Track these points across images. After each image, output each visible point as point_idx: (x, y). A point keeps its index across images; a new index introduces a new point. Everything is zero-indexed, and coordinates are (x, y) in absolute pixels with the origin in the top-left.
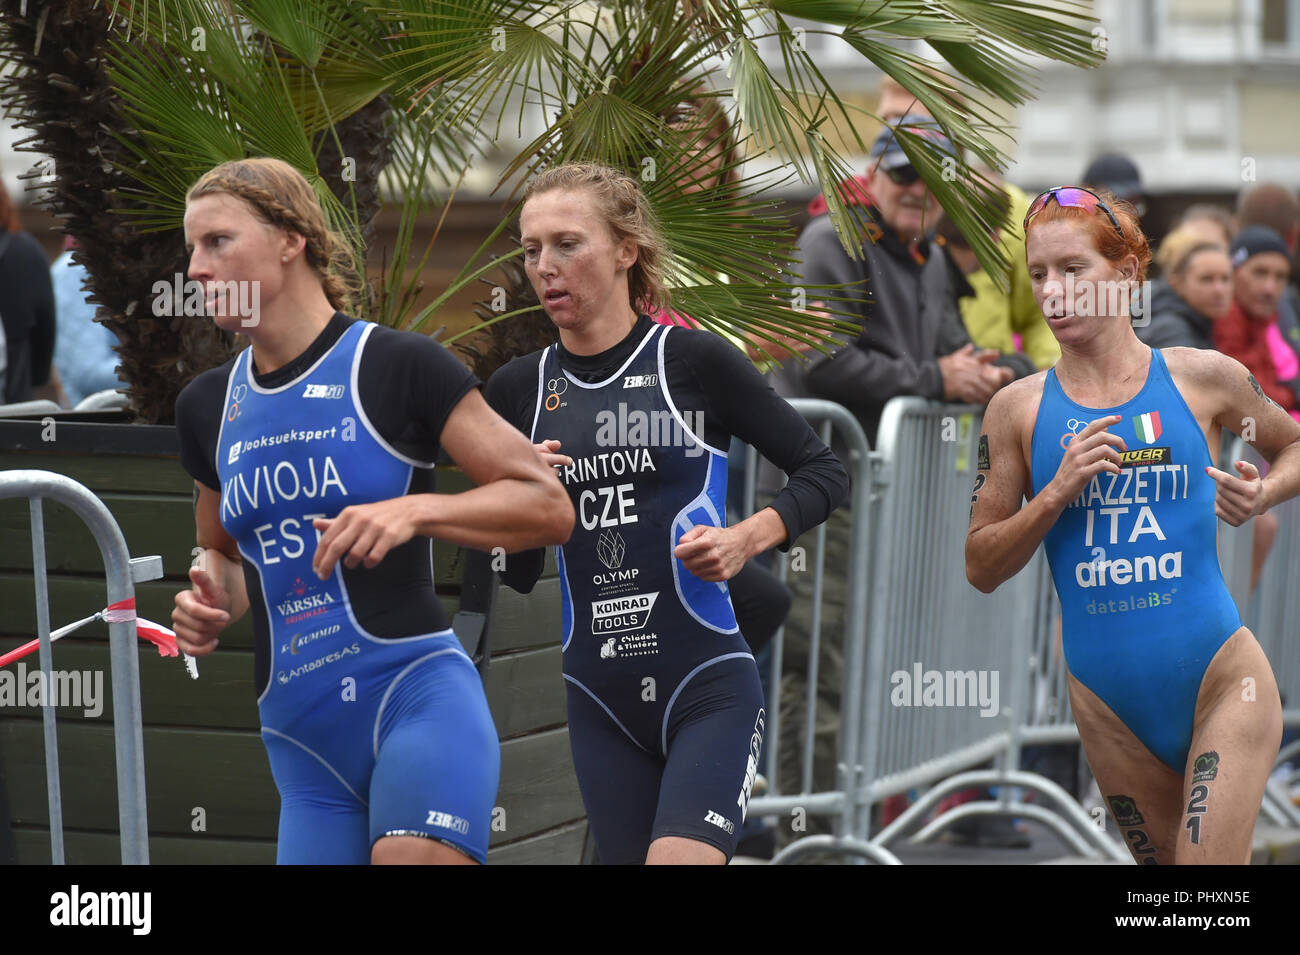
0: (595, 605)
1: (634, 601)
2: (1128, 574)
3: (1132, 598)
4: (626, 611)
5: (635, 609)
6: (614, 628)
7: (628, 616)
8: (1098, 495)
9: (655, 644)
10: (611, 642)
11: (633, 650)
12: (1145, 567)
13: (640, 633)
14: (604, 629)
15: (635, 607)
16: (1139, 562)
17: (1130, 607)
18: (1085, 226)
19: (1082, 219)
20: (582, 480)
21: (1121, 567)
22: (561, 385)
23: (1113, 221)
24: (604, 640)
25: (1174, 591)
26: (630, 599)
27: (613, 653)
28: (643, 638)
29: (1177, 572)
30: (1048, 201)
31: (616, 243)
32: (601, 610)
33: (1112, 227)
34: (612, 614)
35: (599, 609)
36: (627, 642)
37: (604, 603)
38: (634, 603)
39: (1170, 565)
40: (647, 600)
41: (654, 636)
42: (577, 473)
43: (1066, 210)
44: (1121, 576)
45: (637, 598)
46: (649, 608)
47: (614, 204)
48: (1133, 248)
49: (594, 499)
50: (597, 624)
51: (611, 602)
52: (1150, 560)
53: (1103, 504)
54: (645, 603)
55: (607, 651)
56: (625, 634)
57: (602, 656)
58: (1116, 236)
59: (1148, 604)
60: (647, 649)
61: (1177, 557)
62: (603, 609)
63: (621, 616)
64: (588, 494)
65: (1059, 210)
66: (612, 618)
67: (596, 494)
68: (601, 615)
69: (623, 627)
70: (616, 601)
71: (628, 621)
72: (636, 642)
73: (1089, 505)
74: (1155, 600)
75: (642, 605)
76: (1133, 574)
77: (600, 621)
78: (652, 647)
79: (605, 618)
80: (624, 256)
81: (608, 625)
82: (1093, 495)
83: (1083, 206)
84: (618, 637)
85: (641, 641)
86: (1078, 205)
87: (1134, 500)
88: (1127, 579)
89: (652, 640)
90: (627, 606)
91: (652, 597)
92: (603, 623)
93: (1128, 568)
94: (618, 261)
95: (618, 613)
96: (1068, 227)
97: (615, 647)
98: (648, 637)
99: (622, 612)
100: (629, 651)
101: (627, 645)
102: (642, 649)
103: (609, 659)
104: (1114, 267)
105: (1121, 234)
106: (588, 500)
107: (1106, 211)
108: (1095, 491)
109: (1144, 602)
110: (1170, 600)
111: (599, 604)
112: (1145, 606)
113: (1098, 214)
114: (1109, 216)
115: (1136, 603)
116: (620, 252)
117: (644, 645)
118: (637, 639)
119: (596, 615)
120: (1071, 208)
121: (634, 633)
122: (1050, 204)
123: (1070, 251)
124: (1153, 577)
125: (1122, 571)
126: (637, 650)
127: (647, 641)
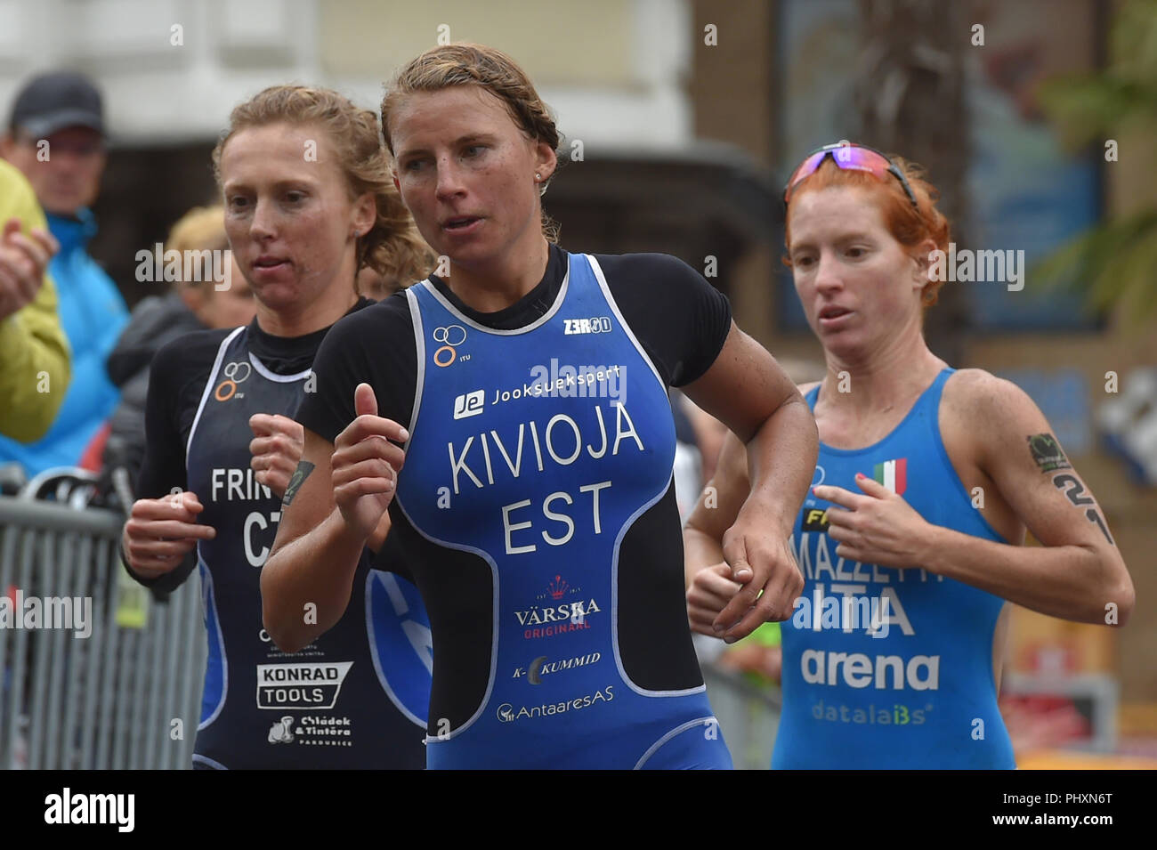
0: (261, 669)
1: (318, 670)
2: (868, 675)
3: (872, 708)
4: (306, 682)
5: (319, 682)
6: (288, 703)
7: (309, 689)
8: (827, 565)
9: (347, 733)
10: (287, 722)
11: (318, 737)
12: (889, 670)
13: (329, 715)
14: (274, 703)
15: (319, 679)
16: (882, 662)
17: (868, 718)
18: (873, 195)
19: (868, 186)
20: (250, 497)
21: (857, 664)
22: (243, 370)
23: (907, 193)
24: (277, 718)
25: (930, 707)
26: (313, 667)
27: (288, 737)
28: (332, 722)
29: (932, 683)
30: (822, 162)
31: (351, 200)
32: (268, 676)
33: (905, 199)
34: (286, 683)
35: (267, 675)
36: (309, 724)
37: (275, 667)
38: (318, 674)
39: (922, 673)
40: (336, 670)
41: (346, 722)
42: (244, 487)
43: (847, 175)
44: (857, 676)
45: (323, 667)
46: (339, 682)
47: (352, 148)
48: (931, 231)
49: (264, 525)
50: (263, 695)
51: (286, 667)
52: (896, 662)
53: (833, 578)
54: (332, 674)
55: (279, 732)
56: (307, 713)
57: (270, 740)
58: (911, 212)
59: (893, 720)
60: (336, 738)
61: (933, 663)
62: (273, 675)
63: (301, 688)
64: (255, 517)
65: (838, 174)
66: (287, 688)
67: (268, 518)
68: (269, 683)
69: (301, 702)
70: (293, 667)
71: (310, 695)
72: (323, 727)
73: (817, 577)
74: (902, 716)
75: (329, 678)
76: (873, 675)
77: (269, 692)
78: (342, 737)
79: (276, 688)
80: (359, 219)
81: (281, 697)
82: (821, 566)
83: (871, 170)
84: (297, 716)
85: (329, 727)
86: (863, 168)
87: (872, 578)
88: (865, 682)
89: (343, 727)
90: (308, 675)
91: (344, 668)
92: (273, 695)
93: (867, 668)
94: (352, 226)
95: (294, 682)
96: (851, 196)
97: (292, 729)
98: (339, 722)
99: (300, 683)
100: (312, 737)
101: (309, 729)
102: (330, 737)
103: (280, 745)
104: (908, 254)
105: (917, 210)
106: (255, 526)
107: (899, 178)
108: (823, 559)
109: (888, 716)
110: (922, 720)
111: (268, 667)
112: (888, 722)
113: (888, 182)
114: (903, 186)
115: (877, 716)
116: (356, 212)
117: (333, 732)
118: (324, 722)
119: (261, 683)
120: (854, 172)
121: (321, 714)
122: (825, 166)
123: (852, 227)
124: (898, 684)
125: (858, 670)
126: (324, 737)
127: (337, 727)
